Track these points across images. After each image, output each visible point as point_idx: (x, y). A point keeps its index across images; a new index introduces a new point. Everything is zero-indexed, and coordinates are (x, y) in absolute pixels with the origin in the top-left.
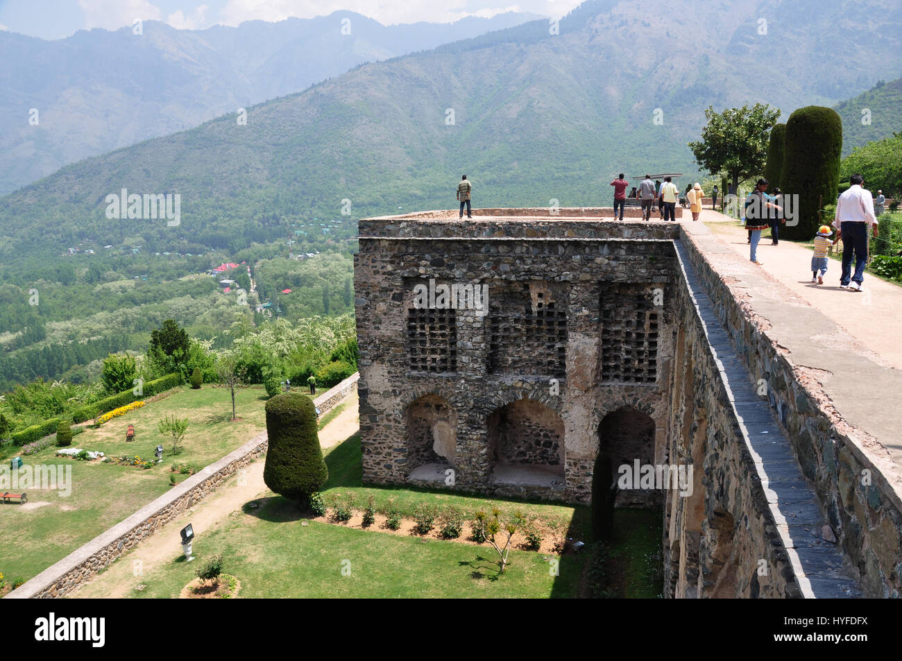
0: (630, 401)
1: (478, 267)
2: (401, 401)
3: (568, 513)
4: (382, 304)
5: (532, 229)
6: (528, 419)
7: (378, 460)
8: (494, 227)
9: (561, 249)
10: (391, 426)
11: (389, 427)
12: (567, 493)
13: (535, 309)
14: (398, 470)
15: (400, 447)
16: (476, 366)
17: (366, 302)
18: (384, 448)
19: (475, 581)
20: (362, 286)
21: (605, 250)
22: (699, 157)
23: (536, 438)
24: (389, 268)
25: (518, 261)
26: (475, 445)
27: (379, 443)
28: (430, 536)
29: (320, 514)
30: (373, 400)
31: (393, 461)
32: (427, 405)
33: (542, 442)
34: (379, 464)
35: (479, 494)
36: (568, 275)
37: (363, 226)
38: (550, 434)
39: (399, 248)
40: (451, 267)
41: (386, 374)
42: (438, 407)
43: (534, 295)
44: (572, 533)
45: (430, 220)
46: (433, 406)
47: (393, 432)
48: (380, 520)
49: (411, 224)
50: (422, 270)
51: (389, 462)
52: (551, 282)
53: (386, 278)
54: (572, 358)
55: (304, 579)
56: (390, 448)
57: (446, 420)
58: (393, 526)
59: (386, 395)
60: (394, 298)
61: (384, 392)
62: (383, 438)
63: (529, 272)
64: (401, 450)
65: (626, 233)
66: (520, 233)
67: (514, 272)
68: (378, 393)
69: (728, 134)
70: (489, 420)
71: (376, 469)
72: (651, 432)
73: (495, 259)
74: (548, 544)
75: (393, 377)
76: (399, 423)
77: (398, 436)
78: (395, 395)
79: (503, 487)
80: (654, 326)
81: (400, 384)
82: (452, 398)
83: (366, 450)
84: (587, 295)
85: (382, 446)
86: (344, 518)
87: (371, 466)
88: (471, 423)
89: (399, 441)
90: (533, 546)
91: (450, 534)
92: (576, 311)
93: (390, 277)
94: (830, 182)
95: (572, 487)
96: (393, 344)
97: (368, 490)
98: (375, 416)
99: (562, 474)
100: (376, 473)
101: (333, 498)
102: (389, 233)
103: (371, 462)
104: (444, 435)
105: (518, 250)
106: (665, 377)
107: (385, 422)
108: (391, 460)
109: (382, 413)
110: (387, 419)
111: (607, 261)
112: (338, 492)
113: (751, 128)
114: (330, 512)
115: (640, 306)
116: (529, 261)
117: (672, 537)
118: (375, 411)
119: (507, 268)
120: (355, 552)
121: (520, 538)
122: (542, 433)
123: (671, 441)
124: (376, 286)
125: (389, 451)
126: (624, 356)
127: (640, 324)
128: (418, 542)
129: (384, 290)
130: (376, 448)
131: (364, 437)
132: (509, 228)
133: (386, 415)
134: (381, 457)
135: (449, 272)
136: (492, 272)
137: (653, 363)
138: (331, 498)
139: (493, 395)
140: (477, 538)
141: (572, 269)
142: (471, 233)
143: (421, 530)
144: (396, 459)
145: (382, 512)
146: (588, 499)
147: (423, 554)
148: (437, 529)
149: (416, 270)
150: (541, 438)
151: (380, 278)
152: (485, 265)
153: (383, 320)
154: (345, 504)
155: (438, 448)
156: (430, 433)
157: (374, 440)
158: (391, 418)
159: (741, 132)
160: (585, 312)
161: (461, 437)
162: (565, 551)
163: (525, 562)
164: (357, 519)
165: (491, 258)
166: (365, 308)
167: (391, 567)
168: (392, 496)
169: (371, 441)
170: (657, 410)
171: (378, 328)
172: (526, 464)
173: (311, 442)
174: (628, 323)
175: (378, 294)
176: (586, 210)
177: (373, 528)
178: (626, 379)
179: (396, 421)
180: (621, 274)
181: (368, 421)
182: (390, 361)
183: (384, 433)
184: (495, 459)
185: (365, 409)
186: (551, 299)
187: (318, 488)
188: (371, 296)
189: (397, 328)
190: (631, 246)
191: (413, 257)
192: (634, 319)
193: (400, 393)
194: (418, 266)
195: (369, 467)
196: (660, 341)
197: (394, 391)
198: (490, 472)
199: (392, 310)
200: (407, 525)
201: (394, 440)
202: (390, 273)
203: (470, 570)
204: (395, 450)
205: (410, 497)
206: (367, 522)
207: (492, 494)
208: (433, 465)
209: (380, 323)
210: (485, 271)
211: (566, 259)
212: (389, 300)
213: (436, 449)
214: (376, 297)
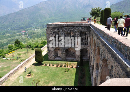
0: (84, 47)
2: (53, 49)
3: (77, 63)
5: (71, 25)
6: (71, 51)
8: (66, 25)
9: (75, 27)
12: (76, 60)
20: (47, 33)
21: (81, 27)
22: (91, 15)
24: (51, 30)
26: (64, 54)
28: (58, 67)
29: (43, 65)
30: (49, 49)
32: (57, 49)
34: (51, 57)
35: (64, 61)
36: (76, 31)
37: (47, 25)
40: (60, 30)
42: (58, 49)
43: (71, 34)
45: (57, 24)
48: (51, 65)
49: (54, 24)
52: (74, 32)
57: (59, 51)
58: (53, 66)
59: (51, 48)
63: (70, 30)
64: (54, 55)
65: (84, 25)
69: (95, 11)
70: (65, 51)
72: (87, 51)
73: (66, 29)
74: (74, 67)
76: (53, 52)
79: (68, 60)
80: (87, 37)
82: (60, 48)
83: (49, 56)
84: (78, 33)
86: (47, 65)
88: (63, 51)
90: (73, 67)
91: (61, 66)
95: (77, 59)
97: (50, 61)
99: (75, 58)
101: (45, 62)
102: (51, 26)
104: (59, 53)
105: (69, 28)
106: (89, 44)
107: (51, 52)
109: (51, 50)
111: (81, 29)
112: (45, 61)
113: (98, 10)
114: (44, 64)
115: (85, 35)
117: (92, 64)
119: (68, 30)
121: (71, 66)
123: (91, 52)
126: (83, 41)
127: (86, 37)
129: (51, 34)
132: (68, 25)
137: (87, 42)
138: (44, 62)
140: (65, 66)
141: (76, 30)
142: (62, 25)
143: (57, 66)
144: (53, 57)
145: (52, 64)
146: (79, 61)
147: (58, 69)
148: (59, 66)
149: (55, 31)
150: (72, 53)
151: (50, 32)
154: (46, 63)
155: (59, 55)
156: (57, 53)
159: (96, 11)
161: (62, 53)
162: (77, 68)
163: (72, 69)
164: (48, 65)
166: (48, 36)
167: (54, 71)
168: (53, 62)
169: (49, 54)
170: (88, 48)
172: (70, 56)
173: (41, 55)
174: (84, 37)
178: (84, 44)
180: (83, 30)
181: (49, 52)
184: (66, 56)
185: (48, 50)
186: (74, 34)
187: (43, 61)
188: (49, 34)
190: (84, 27)
191: (54, 29)
192: (85, 37)
195: (49, 58)
196: (88, 39)
198: (66, 58)
200: (55, 66)
201: (52, 54)
203: (64, 71)
205: (55, 62)
206: (50, 65)
207: (66, 61)
208: (58, 57)
210: (65, 31)
211: (76, 29)
213: (58, 55)
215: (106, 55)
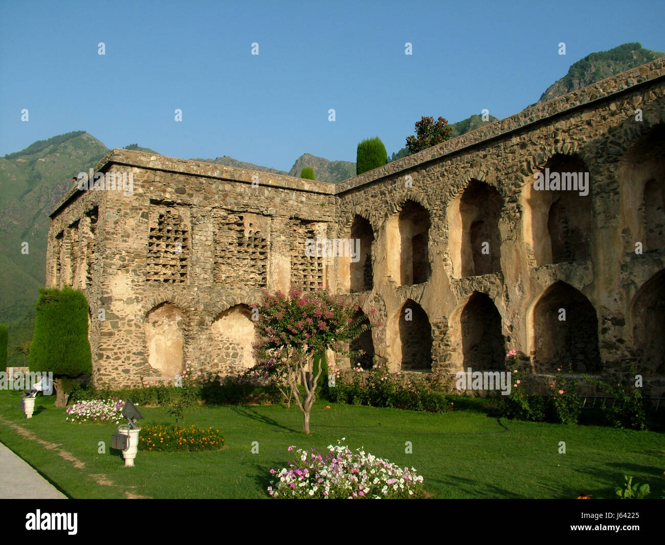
1: (211, 198)
2: (142, 307)
4: (132, 220)
5: (249, 176)
6: (221, 335)
7: (116, 365)
8: (222, 171)
10: (131, 331)
11: (130, 332)
13: (247, 235)
14: (136, 374)
15: (139, 351)
16: (206, 276)
17: (117, 217)
18: (124, 353)
21: (294, 197)
23: (227, 351)
24: (140, 190)
25: (239, 197)
27: (119, 348)
30: (116, 306)
31: (131, 365)
33: (231, 354)
34: (117, 369)
36: (273, 210)
38: (236, 347)
40: (191, 196)
41: (130, 283)
42: (154, 324)
43: (246, 224)
47: (133, 337)
49: (160, 159)
50: (168, 196)
51: (127, 367)
52: (259, 215)
53: (137, 199)
54: (275, 271)
56: (129, 352)
57: (162, 335)
59: (129, 301)
60: (143, 216)
61: (128, 299)
62: (123, 342)
64: (139, 354)
66: (240, 177)
67: (236, 204)
68: (121, 300)
71: (114, 375)
73: (224, 193)
75: (136, 285)
76: (140, 328)
77: (137, 340)
78: (137, 302)
81: (142, 292)
82: (186, 304)
83: (105, 356)
84: (283, 226)
85: (121, 351)
87: (110, 372)
89: (139, 344)
92: (277, 236)
93: (140, 198)
96: (138, 256)
98: (117, 322)
100: (114, 378)
103: (110, 368)
105: (238, 190)
107: (127, 327)
108: (129, 364)
109: (123, 319)
110: (128, 325)
116: (247, 198)
118: (117, 317)
119: (233, 201)
122: (231, 346)
124: (127, 204)
125: (128, 355)
129: (134, 209)
130: (116, 354)
131: (105, 343)
132: (233, 173)
133: (128, 321)
134: (120, 362)
135: (189, 199)
136: (221, 202)
139: (219, 300)
141: (274, 206)
142: (206, 172)
144: (134, 362)
149: (162, 194)
151: (132, 198)
152: (216, 197)
153: (131, 234)
155: (155, 361)
157: (114, 346)
158: (133, 323)
160: (283, 238)
165: (221, 192)
166: (115, 223)
169: (111, 347)
171: (125, 241)
175: (128, 211)
179: (137, 325)
180: (304, 213)
181: (110, 327)
182: (134, 271)
183: (125, 338)
186: (258, 228)
188: (122, 212)
189: (142, 241)
190: (309, 196)
191: (160, 184)
193: (142, 300)
194: (164, 191)
195: (107, 373)
197: (137, 298)
199: (140, 226)
201: (134, 344)
202: (141, 195)
204: (134, 354)
209: (128, 237)
210: (216, 201)
211: (271, 199)
212: (139, 217)
214: (127, 214)
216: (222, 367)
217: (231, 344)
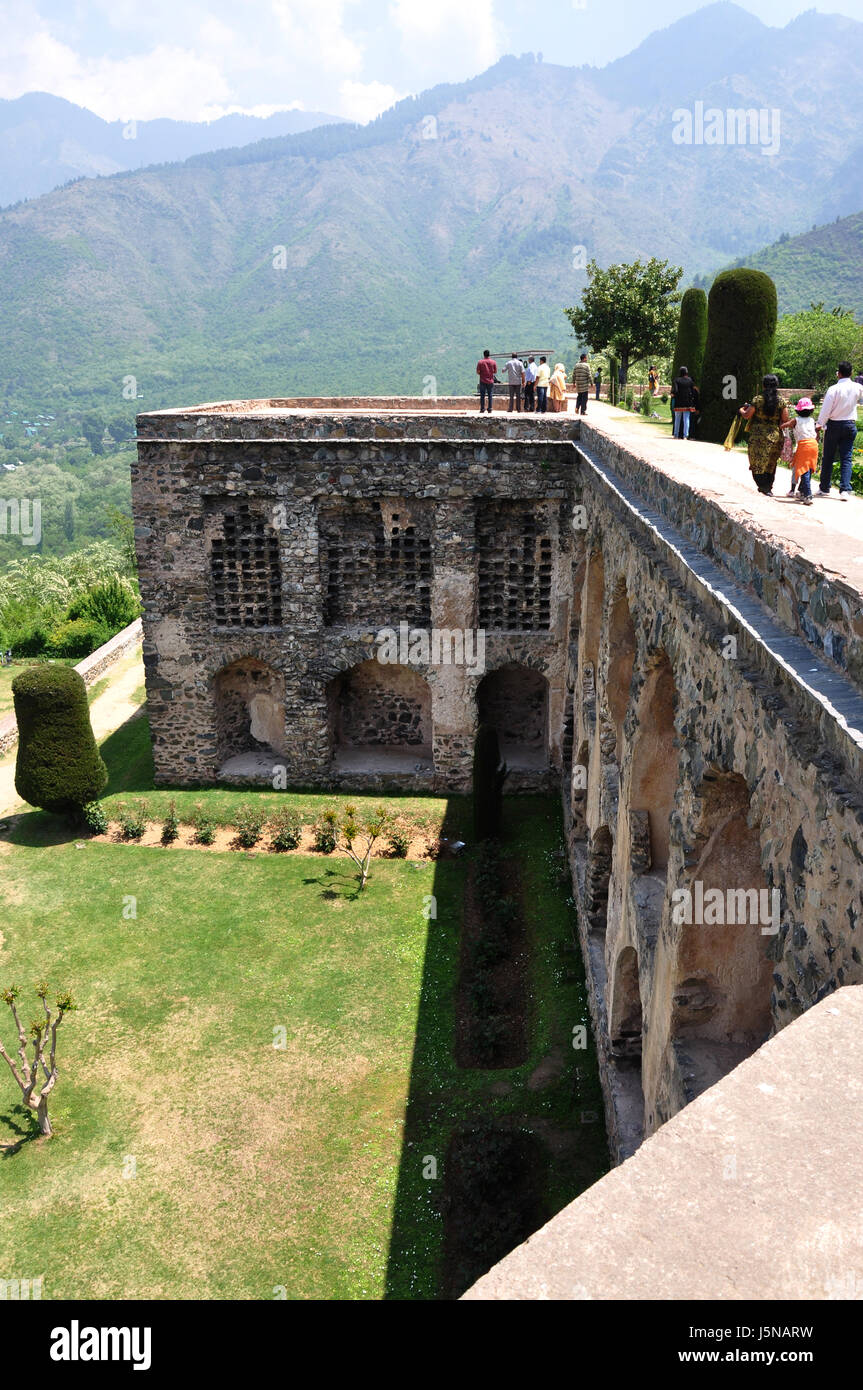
0: (516, 655)
1: (310, 479)
2: (206, 668)
3: (440, 806)
4: (173, 534)
5: (384, 427)
6: (378, 686)
7: (175, 752)
8: (330, 425)
9: (423, 454)
10: (192, 704)
11: (189, 706)
12: (436, 780)
13: (388, 536)
14: (205, 764)
15: (207, 732)
16: (309, 616)
17: (151, 532)
18: (184, 734)
19: (329, 903)
20: (144, 511)
21: (483, 455)
22: (579, 329)
23: (391, 710)
24: (184, 483)
25: (364, 471)
26: (311, 723)
27: (177, 728)
28: (258, 849)
29: (101, 831)
30: (166, 669)
31: (197, 752)
32: (240, 673)
33: (398, 716)
34: (177, 757)
35: (318, 790)
36: (433, 489)
37: (143, 423)
38: (408, 704)
39: (196, 455)
40: (272, 481)
41: (183, 632)
42: (255, 675)
43: (387, 516)
44: (448, 830)
45: (239, 415)
46: (249, 674)
47: (196, 713)
48: (185, 833)
49: (213, 420)
50: (230, 486)
51: (192, 754)
52: (410, 499)
53: (179, 497)
54: (440, 601)
55: (92, 920)
56: (192, 734)
57: (268, 692)
58: (205, 840)
59: (184, 661)
60: (191, 526)
61: (181, 657)
62: (182, 720)
63: (380, 485)
64: (208, 736)
65: (511, 431)
66: (367, 432)
67: (362, 485)
68: (172, 659)
69: (618, 299)
70: (328, 688)
71: (174, 765)
72: (541, 696)
73: (333, 468)
74: (419, 846)
75: (192, 636)
76: (204, 699)
77: (203, 717)
78: (196, 661)
79: (351, 777)
80: (546, 556)
81: (204, 645)
82: (277, 662)
83: (158, 739)
84: (458, 515)
85: (181, 732)
86: (137, 834)
87: (167, 760)
88: (305, 694)
89: (205, 723)
90: (400, 852)
91: (284, 844)
92: (445, 538)
93: (184, 496)
94: (763, 368)
95: (443, 772)
96: (192, 590)
97: (164, 793)
98: (170, 691)
99: (428, 756)
100: (174, 769)
101: (119, 808)
102: (182, 433)
103: (166, 755)
104: (266, 714)
105: (364, 456)
106: (562, 622)
107: (184, 699)
108: (194, 751)
109: (178, 686)
110: (186, 695)
111: (485, 470)
112: (122, 799)
113: (645, 291)
114: (114, 827)
115: (528, 530)
116: (380, 471)
117: (593, 820)
118: (169, 684)
119: (350, 480)
120: (158, 878)
121: (383, 844)
122: (398, 704)
123: (578, 704)
124: (165, 509)
125: (191, 738)
126: (507, 596)
127: (528, 553)
128: (243, 859)
129: (177, 515)
130: (172, 736)
131: (155, 721)
132: (352, 426)
133: (185, 690)
134: (179, 748)
135: (269, 488)
136: (330, 486)
137: (546, 604)
138: (113, 807)
139: (333, 654)
140: (325, 845)
141: (438, 481)
142: (299, 433)
143: (245, 842)
144: (202, 748)
145: (187, 823)
146: (466, 787)
147: (252, 873)
148: (267, 837)
149: (221, 485)
150: (398, 709)
151: (170, 497)
152: (319, 477)
153: (176, 557)
154: (134, 815)
155: (258, 731)
156: (245, 711)
157: (169, 725)
158: (192, 692)
159: (633, 295)
160: (457, 538)
161: (291, 714)
162: (441, 855)
163: (391, 874)
164: (153, 834)
165: (328, 467)
166: (149, 541)
167: (212, 894)
168: (199, 800)
169: (164, 726)
170: (552, 666)
171: (170, 569)
172: (377, 745)
173: (82, 728)
174: (513, 553)
175: (167, 520)
176: (438, 400)
177: (178, 844)
178: (512, 626)
179: (199, 696)
180: (504, 487)
181: (160, 699)
182: (187, 614)
183: (183, 714)
184: (337, 741)
185: (153, 680)
186: (410, 522)
187: (94, 796)
188: (158, 523)
189: (196, 567)
190: (517, 450)
191: (217, 468)
192: (520, 548)
193: (204, 658)
194: (224, 479)
195: (164, 762)
196: (554, 575)
197: (195, 656)
198: (331, 760)
199: (189, 543)
200: (224, 838)
201: (196, 722)
202: (185, 491)
203: (320, 889)
204: (200, 736)
205: (225, 799)
206: (169, 837)
207: (337, 788)
208: (250, 754)
209: (172, 561)
210: (320, 485)
211: (431, 467)
212: (185, 528)
213: (255, 731)
214: (164, 525)
215: (742, 737)
216: (383, 735)
217: (397, 700)
